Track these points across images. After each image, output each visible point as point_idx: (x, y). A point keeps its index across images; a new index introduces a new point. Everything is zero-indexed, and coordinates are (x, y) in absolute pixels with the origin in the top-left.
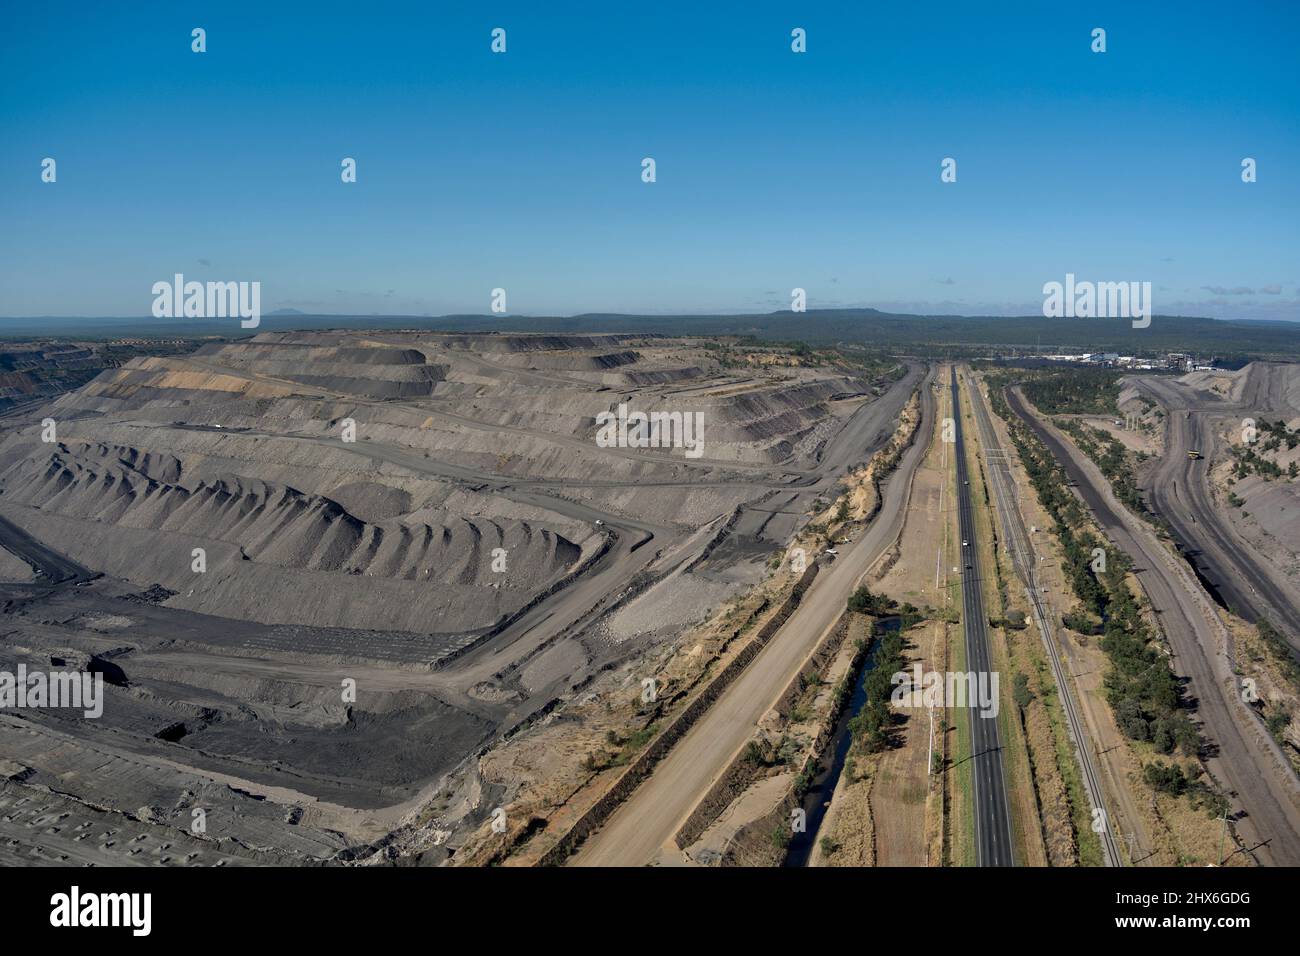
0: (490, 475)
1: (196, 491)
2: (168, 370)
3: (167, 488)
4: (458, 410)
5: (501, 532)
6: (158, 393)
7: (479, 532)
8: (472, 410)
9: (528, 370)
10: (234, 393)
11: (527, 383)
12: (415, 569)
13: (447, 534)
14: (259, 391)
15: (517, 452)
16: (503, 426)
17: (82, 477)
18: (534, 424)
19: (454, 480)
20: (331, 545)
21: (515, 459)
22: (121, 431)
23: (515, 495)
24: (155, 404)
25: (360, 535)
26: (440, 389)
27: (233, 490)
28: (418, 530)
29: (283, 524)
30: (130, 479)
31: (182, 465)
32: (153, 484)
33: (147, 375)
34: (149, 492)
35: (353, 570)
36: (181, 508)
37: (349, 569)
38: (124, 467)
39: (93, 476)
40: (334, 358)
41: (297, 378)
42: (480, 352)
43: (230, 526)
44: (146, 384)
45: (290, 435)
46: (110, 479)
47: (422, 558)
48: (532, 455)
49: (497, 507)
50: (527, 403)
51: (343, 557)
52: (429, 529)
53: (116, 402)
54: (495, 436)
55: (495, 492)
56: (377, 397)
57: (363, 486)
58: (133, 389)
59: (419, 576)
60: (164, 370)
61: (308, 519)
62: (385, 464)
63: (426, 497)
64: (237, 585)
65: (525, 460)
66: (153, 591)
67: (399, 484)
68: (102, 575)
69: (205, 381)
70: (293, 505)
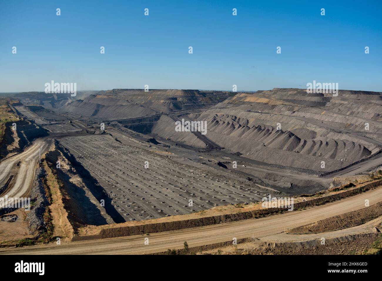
0: (342, 129)
1: (252, 128)
2: (247, 97)
3: (244, 126)
4: (333, 110)
5: (345, 144)
6: (244, 103)
7: (337, 144)
8: (338, 110)
9: (357, 99)
10: (265, 103)
11: (356, 103)
12: (316, 153)
13: (327, 143)
14: (272, 103)
15: (352, 123)
16: (348, 115)
17: (221, 123)
18: (358, 115)
19: (331, 129)
20: (291, 144)
21: (351, 125)
22: (233, 112)
23: (350, 135)
24: (243, 106)
25: (300, 142)
26: (328, 104)
27: (263, 128)
28: (318, 142)
29: (277, 137)
30: (234, 124)
31: (249, 121)
32: (240, 126)
33: (241, 98)
34: (239, 127)
35: (296, 152)
36: (248, 132)
37: (295, 151)
38: (233, 120)
39: (224, 122)
40: (295, 94)
41: (284, 100)
42: (342, 94)
43: (261, 138)
44: (240, 101)
45: (280, 115)
46: (228, 123)
47: (318, 150)
48: (357, 124)
49: (344, 137)
50: (356, 108)
51: (294, 148)
52: (321, 142)
53: (232, 105)
54: (345, 118)
55: (344, 133)
56: (308, 106)
57: (302, 129)
58: (237, 102)
59: (317, 155)
60: (246, 97)
61: (283, 137)
62: (309, 124)
63: (321, 134)
64: (261, 153)
65: (354, 126)
66: (238, 153)
67: (313, 129)
68: (224, 148)
69: (257, 100)
70: (280, 132)
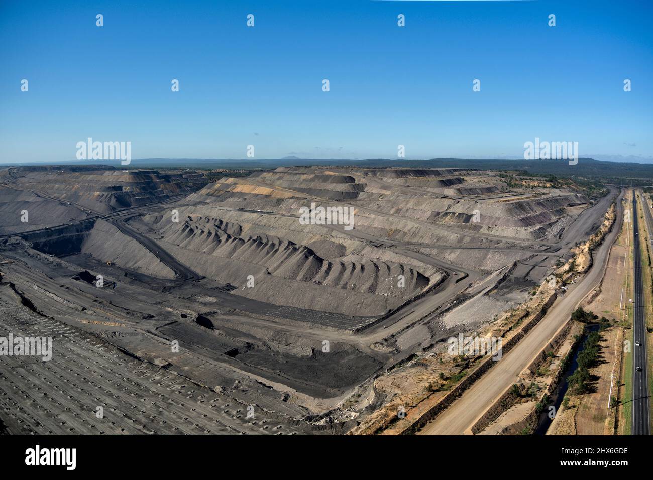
0: (384, 239)
1: (248, 241)
2: (237, 184)
3: (235, 239)
4: (370, 206)
5: (389, 268)
6: (233, 195)
7: (378, 268)
8: (376, 206)
9: (405, 187)
10: (266, 195)
11: (404, 193)
12: (346, 283)
13: (362, 268)
14: (278, 195)
15: (399, 228)
16: (392, 215)
17: (198, 232)
18: (407, 214)
19: (367, 241)
20: (308, 269)
21: (397, 231)
22: (216, 211)
23: (397, 250)
24: (231, 200)
25: (322, 266)
26: (362, 196)
27: (264, 241)
28: (349, 264)
29: (287, 258)
30: (219, 234)
31: (242, 228)
32: (229, 237)
33: (228, 186)
34: (227, 240)
35: (317, 282)
36: (241, 248)
37: (316, 281)
38: (216, 228)
39: (203, 232)
40: (312, 180)
41: (295, 189)
42: (382, 178)
43: (263, 258)
44: (227, 190)
45: (291, 216)
46: (210, 234)
47: (350, 279)
48: (406, 230)
49: (387, 256)
50: (404, 203)
51: (313, 275)
52: (354, 264)
53: (213, 198)
54: (388, 220)
55: (387, 248)
56: (331, 199)
57: (324, 241)
58: (221, 192)
59: (348, 287)
60: (235, 184)
61: (297, 257)
62: (334, 231)
63: (353, 249)
64: (264, 286)
65: (402, 233)
66: (227, 286)
67: (341, 241)
68: (205, 277)
69: (254, 189)
70: (291, 249)
